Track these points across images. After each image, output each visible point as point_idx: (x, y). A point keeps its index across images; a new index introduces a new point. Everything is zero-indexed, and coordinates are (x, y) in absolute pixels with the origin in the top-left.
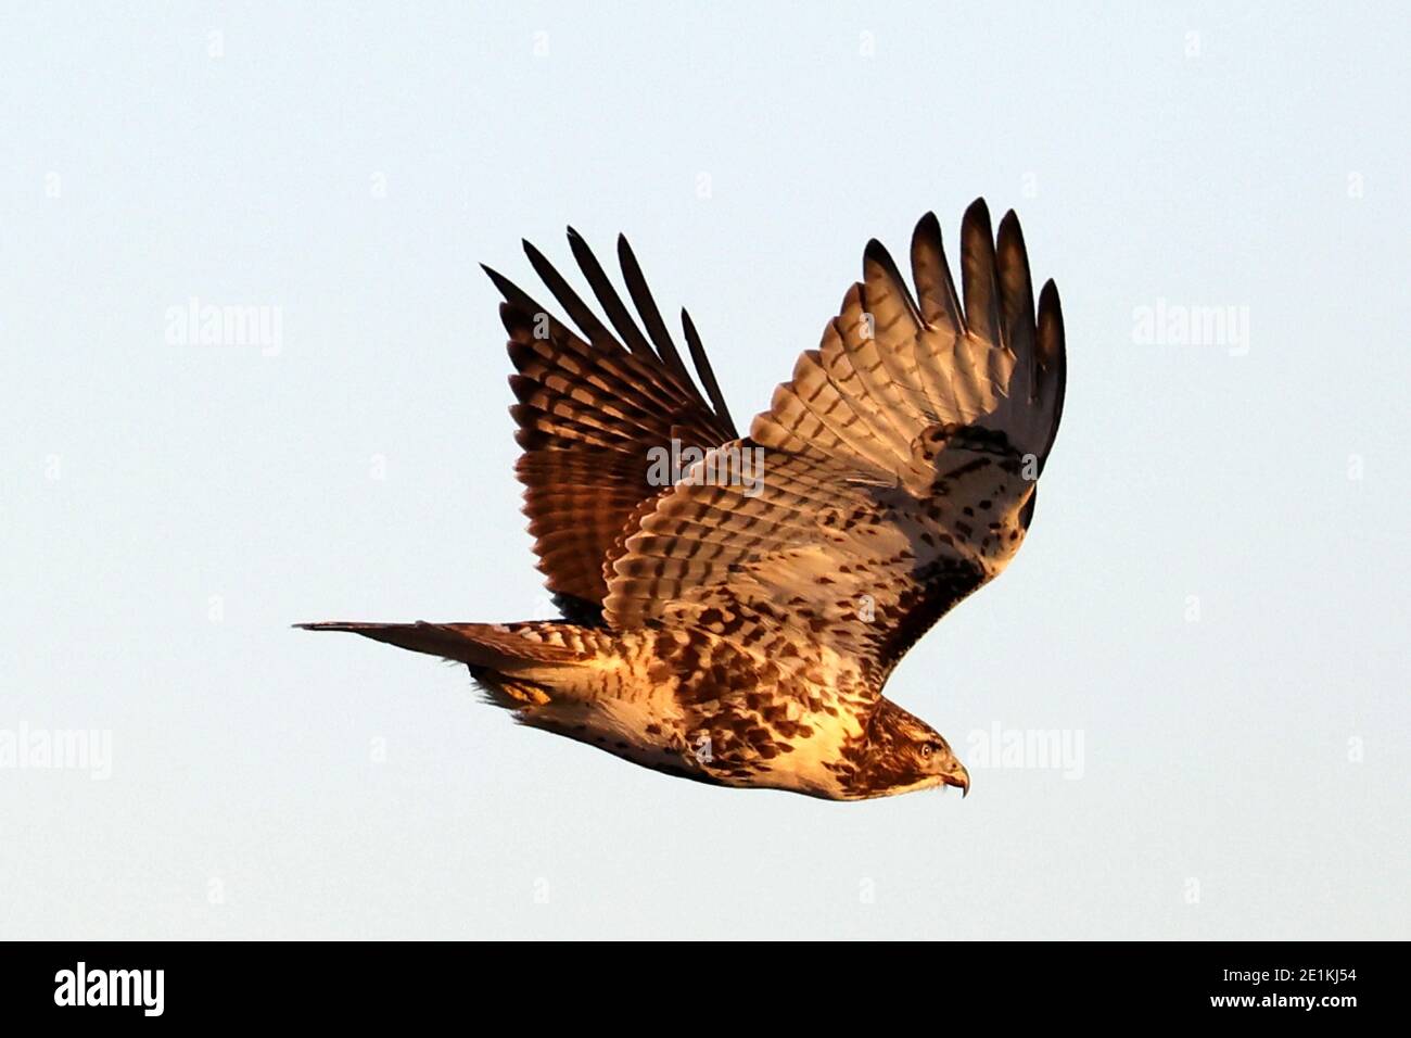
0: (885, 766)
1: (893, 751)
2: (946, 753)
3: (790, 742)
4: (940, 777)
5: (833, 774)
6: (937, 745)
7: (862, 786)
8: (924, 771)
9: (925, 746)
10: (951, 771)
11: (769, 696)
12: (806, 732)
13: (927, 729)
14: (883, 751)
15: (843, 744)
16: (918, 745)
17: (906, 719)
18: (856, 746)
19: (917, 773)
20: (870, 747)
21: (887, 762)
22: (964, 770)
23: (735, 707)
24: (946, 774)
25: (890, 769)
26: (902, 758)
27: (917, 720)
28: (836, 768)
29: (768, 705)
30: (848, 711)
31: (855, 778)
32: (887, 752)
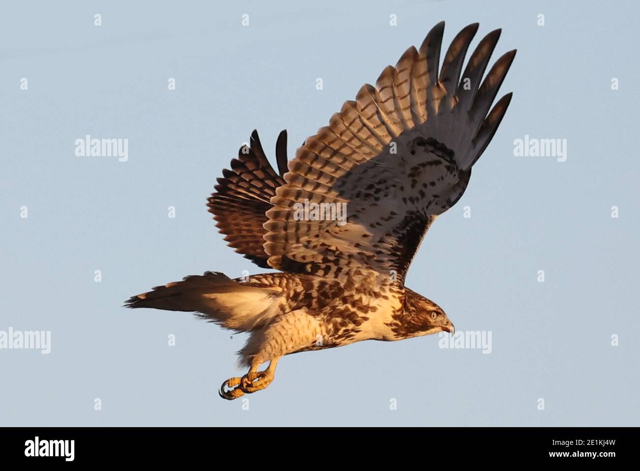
0: (413, 322)
1: (416, 315)
2: (444, 316)
3: (367, 315)
4: (441, 328)
5: (390, 328)
6: (439, 312)
7: (403, 332)
8: (433, 324)
9: (433, 313)
10: (446, 325)
11: (352, 296)
12: (374, 309)
13: (435, 305)
14: (411, 315)
15: (393, 314)
16: (430, 313)
17: (423, 300)
18: (399, 313)
19: (429, 325)
20: (404, 313)
21: (414, 320)
22: (452, 325)
23: (337, 306)
24: (443, 326)
25: (415, 323)
26: (422, 318)
27: (429, 301)
28: (391, 325)
29: (352, 300)
30: (394, 296)
31: (400, 328)
32: (413, 315)
